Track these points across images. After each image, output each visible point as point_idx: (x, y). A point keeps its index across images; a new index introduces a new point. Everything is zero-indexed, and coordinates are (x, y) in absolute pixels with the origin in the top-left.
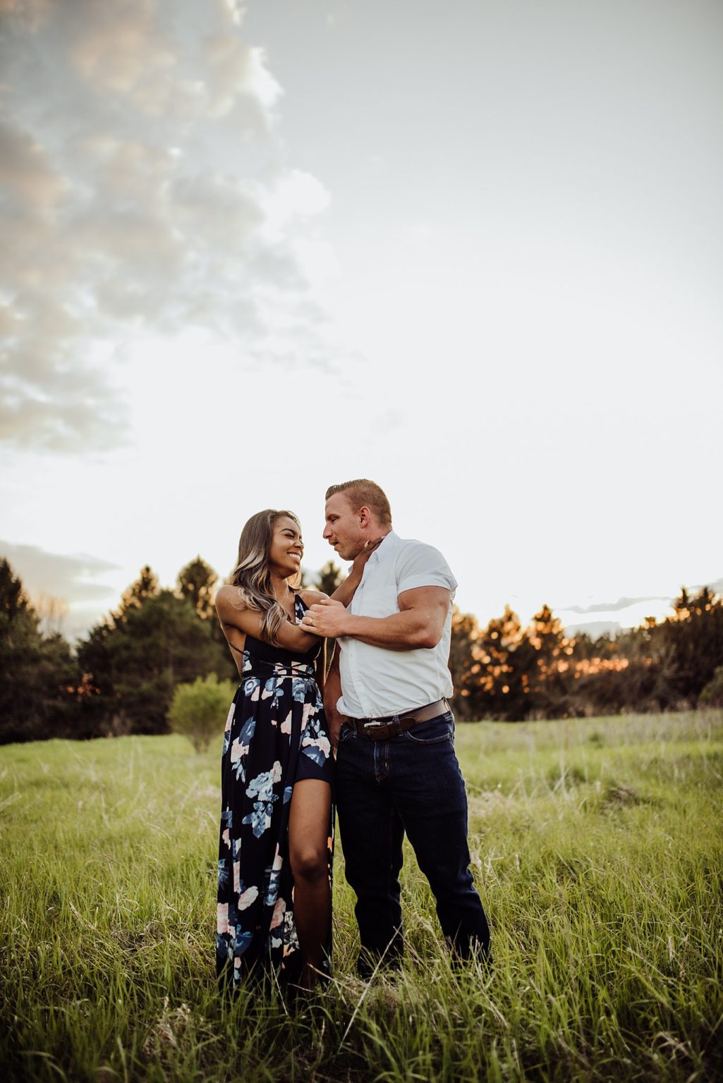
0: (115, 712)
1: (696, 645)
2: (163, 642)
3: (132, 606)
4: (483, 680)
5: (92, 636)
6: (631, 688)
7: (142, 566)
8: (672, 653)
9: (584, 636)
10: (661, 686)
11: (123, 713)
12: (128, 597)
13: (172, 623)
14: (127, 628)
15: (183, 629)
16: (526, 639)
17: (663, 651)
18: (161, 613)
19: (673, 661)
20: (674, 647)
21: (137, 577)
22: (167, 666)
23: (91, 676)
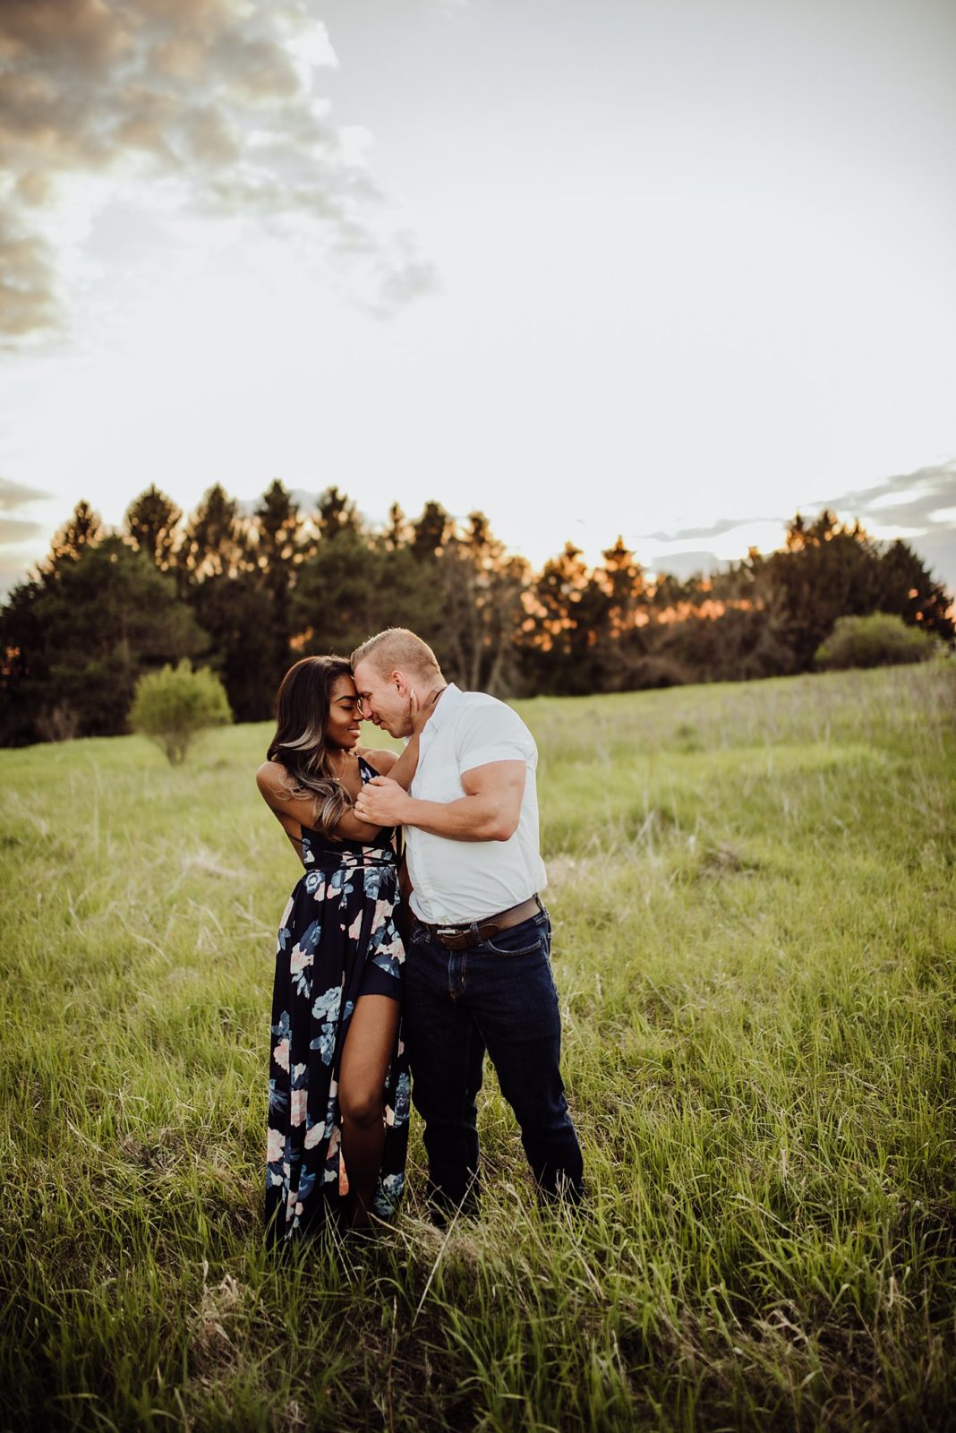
0: (54, 703)
1: (813, 585)
2: (112, 606)
3: (66, 557)
4: (538, 640)
5: (13, 599)
6: (729, 645)
7: (76, 503)
8: (782, 598)
9: (669, 579)
10: (767, 642)
11: (65, 703)
12: (58, 544)
13: (122, 580)
14: (63, 590)
15: (138, 590)
16: (593, 584)
17: (769, 596)
18: (107, 565)
19: (783, 607)
20: (784, 589)
21: (70, 516)
22: (120, 639)
23: (17, 652)
